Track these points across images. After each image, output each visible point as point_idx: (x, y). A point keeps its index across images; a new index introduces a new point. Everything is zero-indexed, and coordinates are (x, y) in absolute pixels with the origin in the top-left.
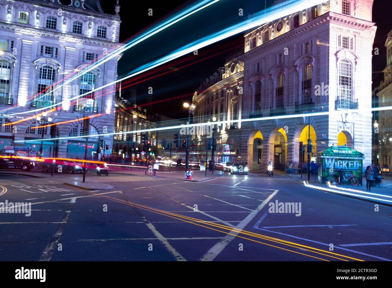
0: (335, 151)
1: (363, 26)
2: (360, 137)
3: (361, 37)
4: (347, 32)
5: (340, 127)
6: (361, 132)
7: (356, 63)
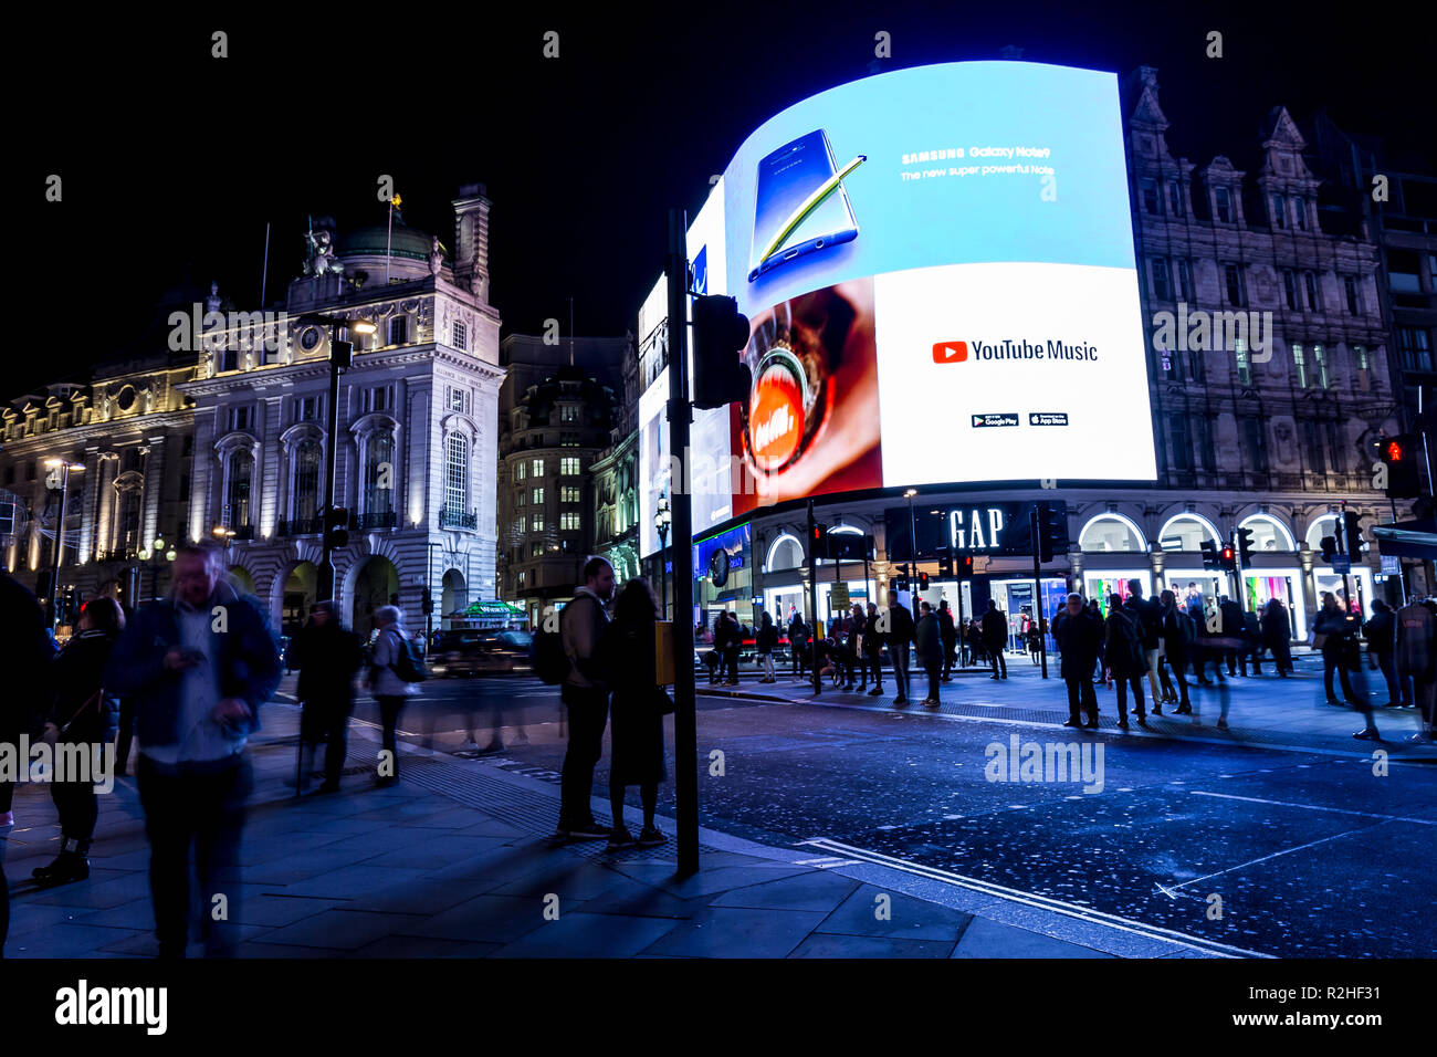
0: (486, 609)
1: (487, 372)
2: (479, 580)
3: (481, 392)
4: (462, 380)
5: (447, 562)
6: (479, 569)
7: (474, 440)
